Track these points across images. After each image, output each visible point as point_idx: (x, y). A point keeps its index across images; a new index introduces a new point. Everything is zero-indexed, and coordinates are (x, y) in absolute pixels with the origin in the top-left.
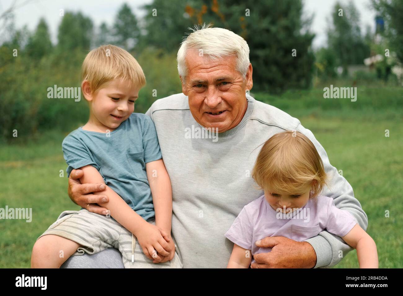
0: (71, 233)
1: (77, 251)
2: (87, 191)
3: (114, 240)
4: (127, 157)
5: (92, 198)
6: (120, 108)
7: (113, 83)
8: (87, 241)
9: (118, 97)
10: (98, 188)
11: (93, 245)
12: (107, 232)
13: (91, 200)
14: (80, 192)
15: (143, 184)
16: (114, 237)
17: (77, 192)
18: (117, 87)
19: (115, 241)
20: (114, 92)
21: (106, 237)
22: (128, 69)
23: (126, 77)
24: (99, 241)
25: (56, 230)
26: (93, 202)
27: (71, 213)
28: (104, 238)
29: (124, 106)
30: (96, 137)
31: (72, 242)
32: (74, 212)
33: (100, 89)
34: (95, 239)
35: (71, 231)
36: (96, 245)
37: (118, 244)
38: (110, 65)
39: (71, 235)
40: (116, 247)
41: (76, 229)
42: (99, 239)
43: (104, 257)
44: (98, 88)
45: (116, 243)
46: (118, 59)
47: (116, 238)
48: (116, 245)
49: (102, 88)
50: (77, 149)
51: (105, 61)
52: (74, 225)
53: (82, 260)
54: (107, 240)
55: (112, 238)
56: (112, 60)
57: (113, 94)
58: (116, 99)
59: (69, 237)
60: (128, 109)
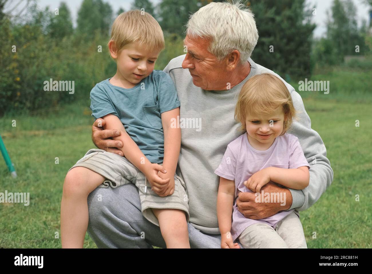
0: (99, 168)
1: (103, 184)
2: (106, 136)
3: (132, 177)
4: (143, 109)
5: (110, 142)
6: (139, 67)
7: (133, 45)
8: (111, 176)
9: (137, 58)
10: (114, 134)
11: (116, 180)
12: (127, 169)
13: (108, 144)
14: (100, 137)
15: (157, 131)
16: (132, 174)
17: (98, 137)
18: (137, 49)
19: (134, 177)
20: (134, 53)
21: (126, 173)
22: (146, 34)
23: (144, 41)
24: (120, 176)
25: (86, 163)
26: (111, 146)
27: (97, 150)
28: (124, 174)
29: (143, 66)
30: (118, 91)
31: (100, 175)
32: (100, 151)
33: (123, 49)
34: (117, 174)
35: (99, 166)
36: (118, 180)
37: (136, 180)
38: (131, 29)
39: (99, 169)
40: (133, 182)
41: (102, 164)
42: (120, 174)
43: (123, 190)
44: (121, 48)
45: (134, 179)
46: (139, 25)
47: (134, 175)
48: (134, 180)
49: (125, 49)
50: (101, 99)
51: (128, 26)
52: (101, 161)
53: (104, 191)
54: (127, 176)
55: (131, 175)
56: (134, 25)
57: (133, 55)
58: (136, 59)
59: (97, 171)
60: (146, 67)
